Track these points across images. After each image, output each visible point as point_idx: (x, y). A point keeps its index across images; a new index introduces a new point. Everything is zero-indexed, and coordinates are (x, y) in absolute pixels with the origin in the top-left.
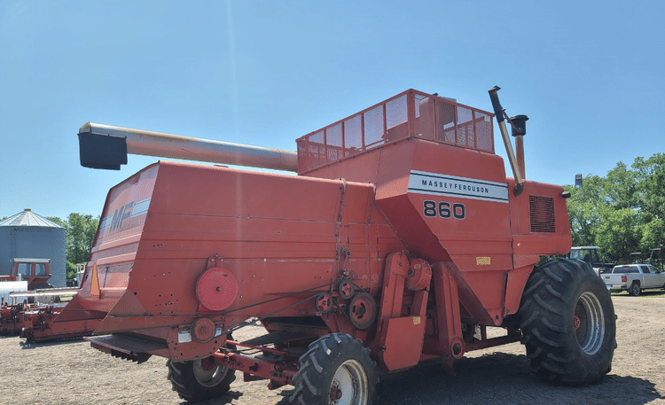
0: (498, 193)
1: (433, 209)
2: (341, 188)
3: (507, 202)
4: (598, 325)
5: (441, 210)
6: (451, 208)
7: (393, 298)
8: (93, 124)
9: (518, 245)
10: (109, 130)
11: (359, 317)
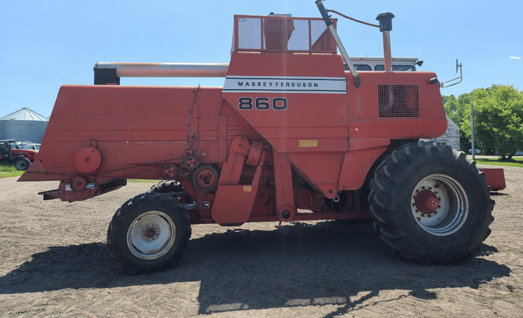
0: (336, 86)
1: (249, 103)
2: (194, 92)
3: (345, 93)
4: (463, 208)
5: (258, 104)
6: (269, 102)
7: (232, 170)
8: (100, 63)
9: (357, 129)
10: (107, 65)
11: (205, 183)
